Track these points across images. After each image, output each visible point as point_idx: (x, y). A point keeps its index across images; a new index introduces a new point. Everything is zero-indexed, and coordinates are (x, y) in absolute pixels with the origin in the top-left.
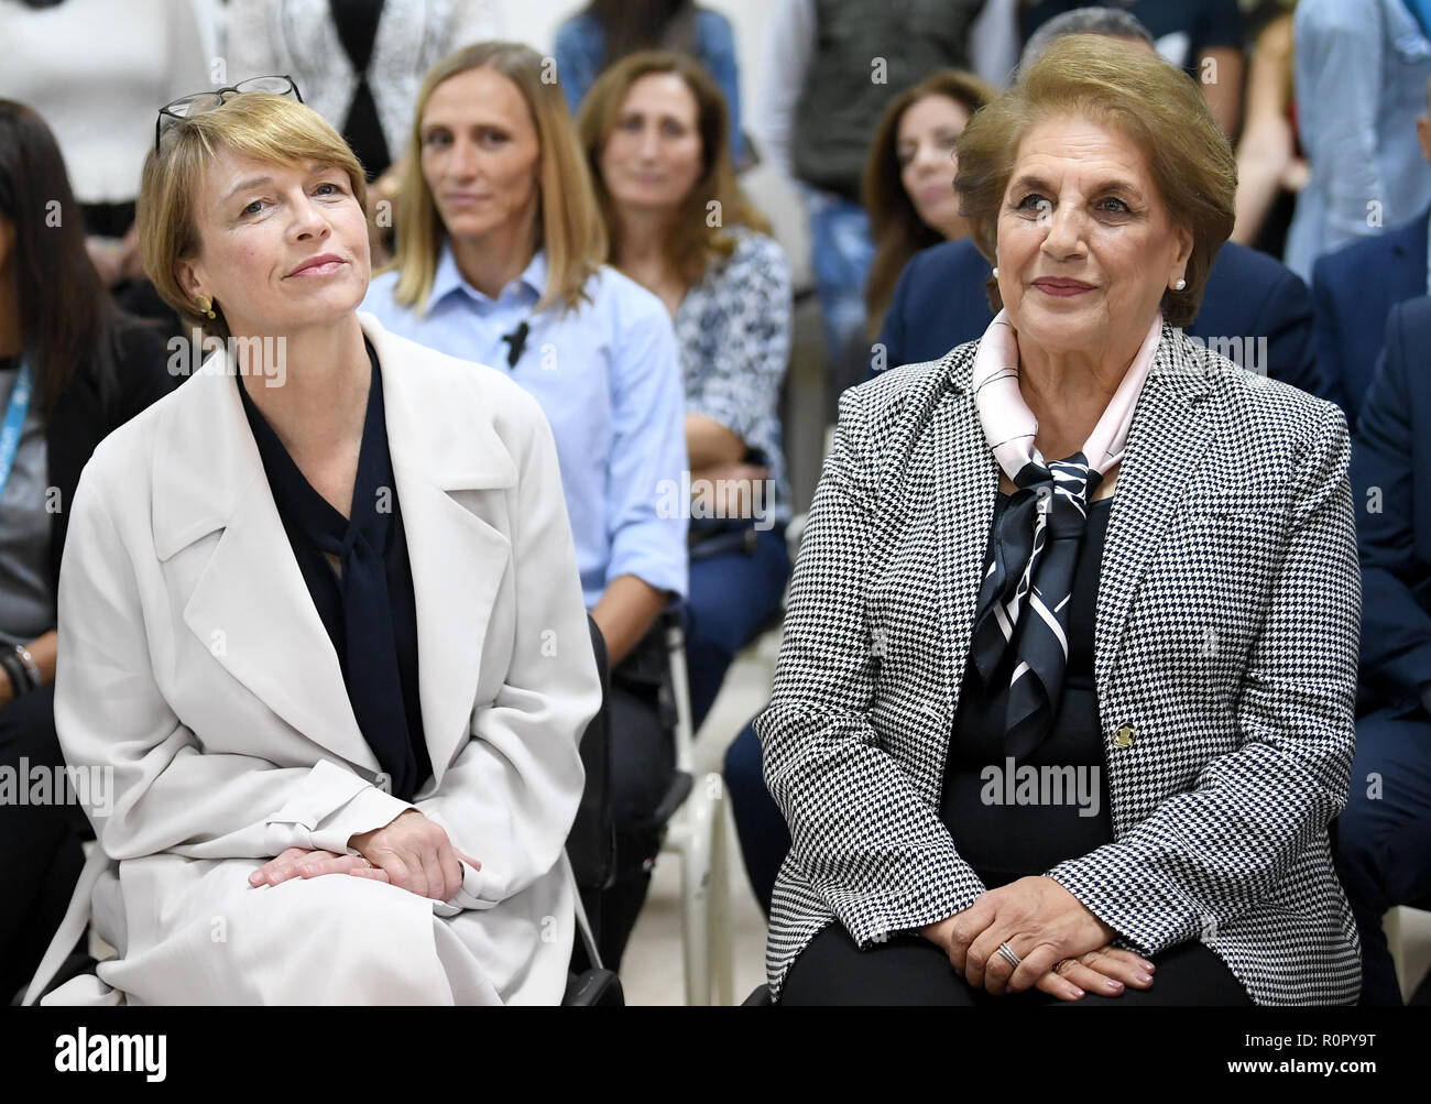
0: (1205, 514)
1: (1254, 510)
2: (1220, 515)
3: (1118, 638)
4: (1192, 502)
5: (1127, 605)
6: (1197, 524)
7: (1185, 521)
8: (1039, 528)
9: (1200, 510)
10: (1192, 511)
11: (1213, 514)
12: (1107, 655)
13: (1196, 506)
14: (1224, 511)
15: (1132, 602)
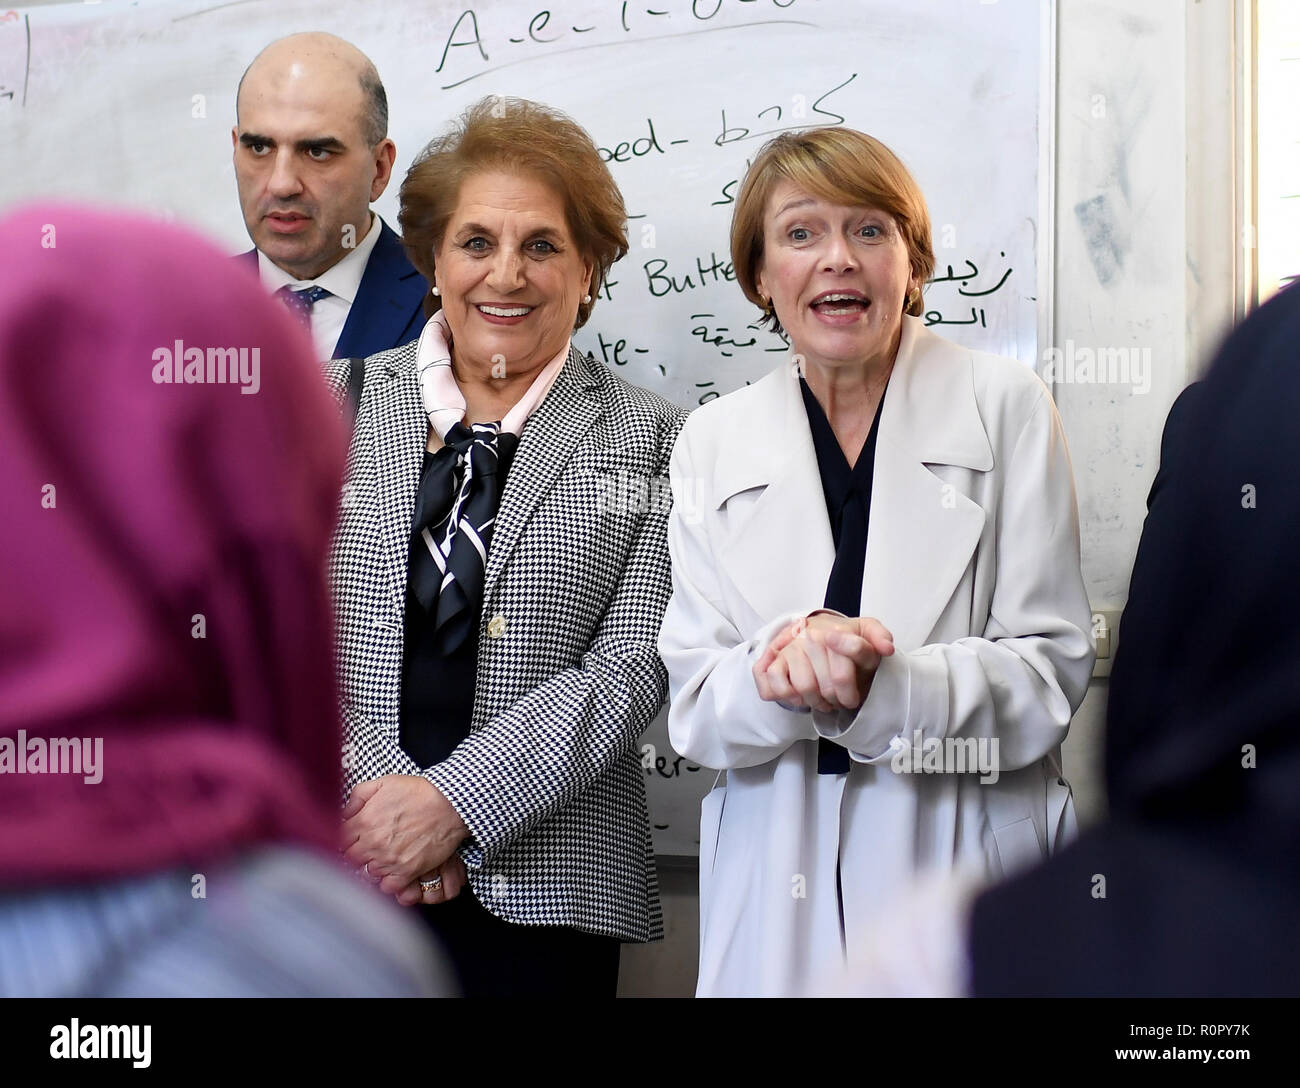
0: (589, 467)
1: (629, 467)
2: (602, 469)
3: (510, 549)
4: (580, 459)
5: (522, 525)
6: (583, 474)
7: (574, 473)
8: (466, 480)
9: (586, 464)
10: (579, 465)
11: (596, 468)
12: (498, 560)
13: (583, 461)
14: (605, 465)
15: (526, 523)
